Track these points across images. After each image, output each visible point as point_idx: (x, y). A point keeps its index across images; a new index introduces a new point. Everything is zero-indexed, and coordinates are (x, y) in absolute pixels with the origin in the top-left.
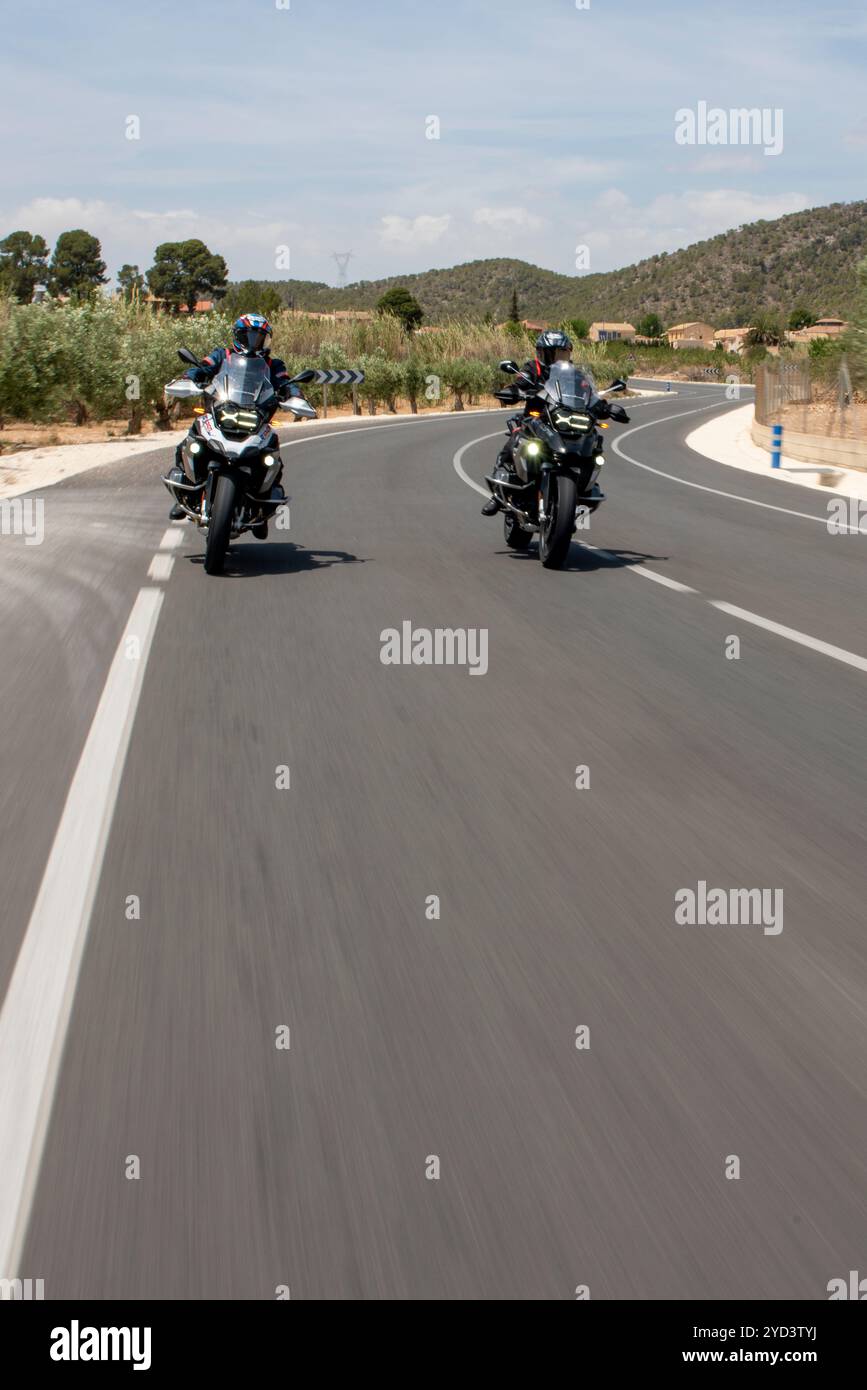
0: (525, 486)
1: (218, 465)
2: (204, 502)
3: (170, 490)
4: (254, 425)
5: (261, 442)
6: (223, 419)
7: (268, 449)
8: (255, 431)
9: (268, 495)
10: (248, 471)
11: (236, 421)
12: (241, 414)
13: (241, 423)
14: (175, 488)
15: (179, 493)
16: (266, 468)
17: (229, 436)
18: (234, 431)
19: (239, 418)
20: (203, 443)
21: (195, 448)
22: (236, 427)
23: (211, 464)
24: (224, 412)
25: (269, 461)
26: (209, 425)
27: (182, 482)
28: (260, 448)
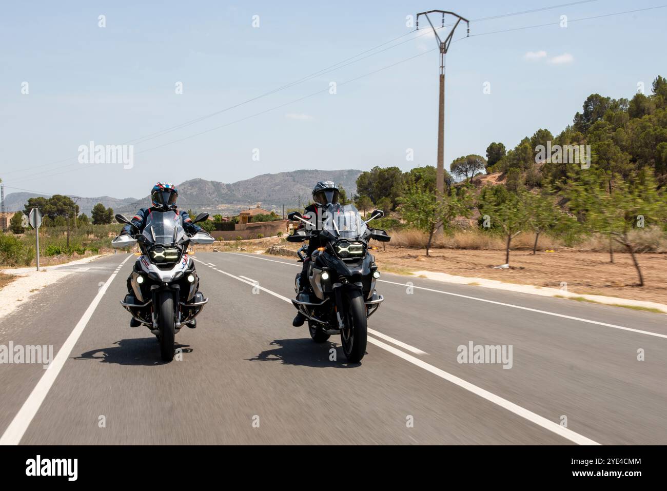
0: (323, 303)
1: (157, 287)
2: (153, 314)
3: (128, 310)
4: (176, 257)
5: (184, 267)
6: (155, 257)
7: (189, 271)
8: (178, 260)
9: (194, 300)
10: (178, 287)
11: (164, 256)
12: (166, 251)
13: (167, 257)
14: (130, 307)
15: (133, 311)
16: (189, 284)
17: (161, 267)
18: (165, 264)
19: (165, 254)
20: (144, 275)
21: (140, 280)
22: (165, 260)
23: (152, 288)
24: (155, 252)
25: (191, 279)
26: (146, 262)
27: (135, 304)
28: (183, 271)
